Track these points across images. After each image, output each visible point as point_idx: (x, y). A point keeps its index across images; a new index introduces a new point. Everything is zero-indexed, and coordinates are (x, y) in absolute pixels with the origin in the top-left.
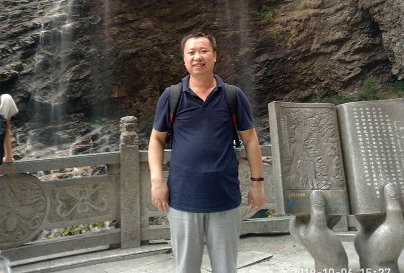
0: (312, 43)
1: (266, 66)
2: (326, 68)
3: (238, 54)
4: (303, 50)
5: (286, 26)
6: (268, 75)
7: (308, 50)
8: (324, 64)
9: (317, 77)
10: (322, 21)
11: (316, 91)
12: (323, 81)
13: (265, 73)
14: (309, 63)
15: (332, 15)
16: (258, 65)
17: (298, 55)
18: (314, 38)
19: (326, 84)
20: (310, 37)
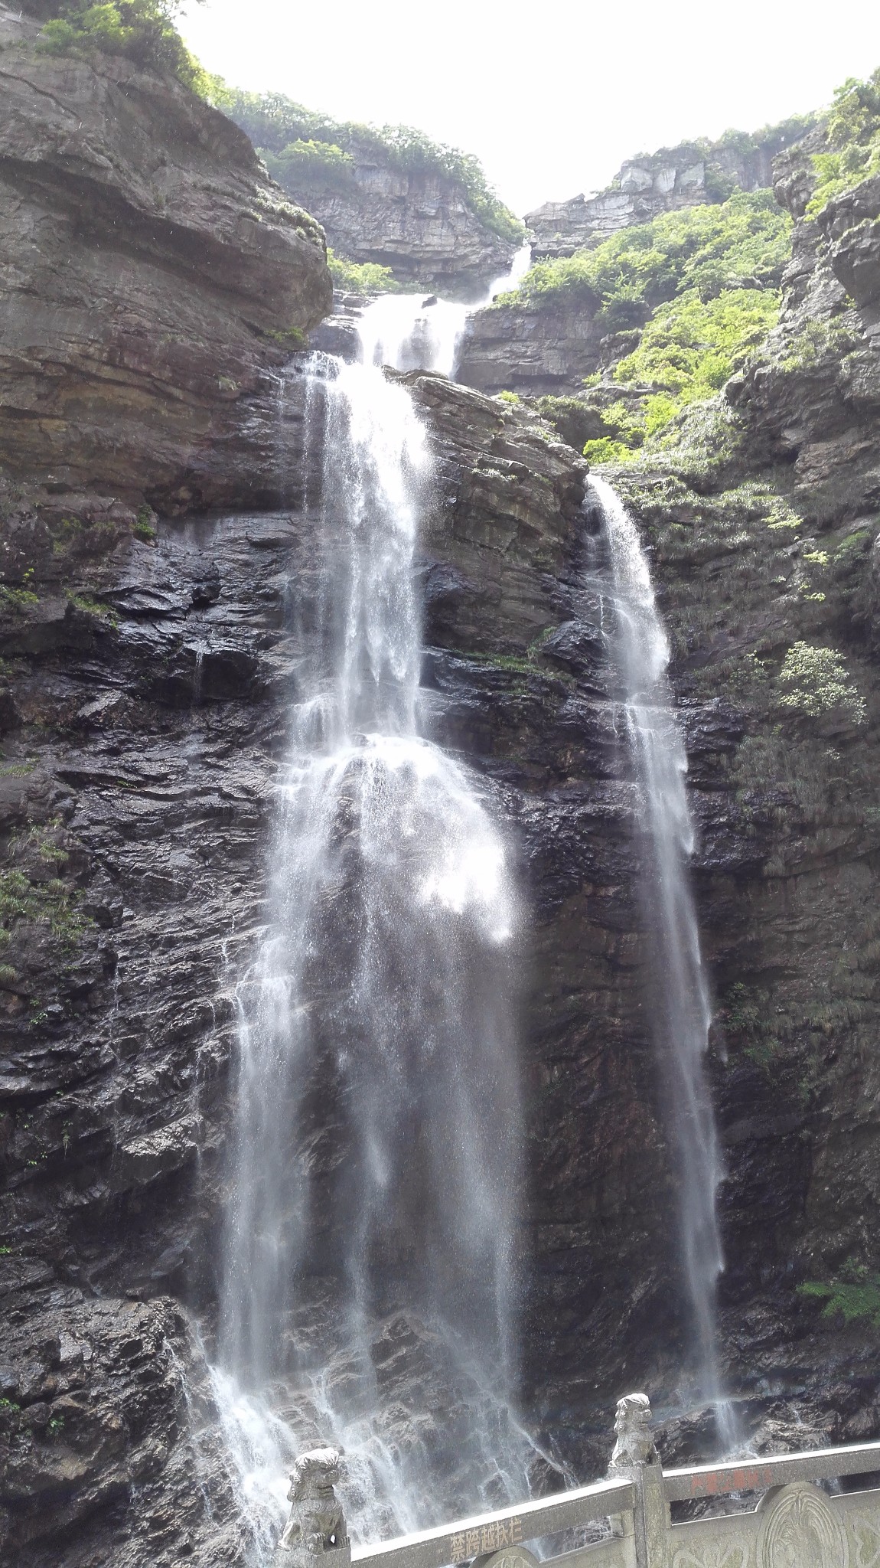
0: (857, 1097)
1: (750, 1157)
4: (837, 1115)
5: (792, 1042)
6: (755, 1182)
14: (847, 1154)
20: (853, 1079)
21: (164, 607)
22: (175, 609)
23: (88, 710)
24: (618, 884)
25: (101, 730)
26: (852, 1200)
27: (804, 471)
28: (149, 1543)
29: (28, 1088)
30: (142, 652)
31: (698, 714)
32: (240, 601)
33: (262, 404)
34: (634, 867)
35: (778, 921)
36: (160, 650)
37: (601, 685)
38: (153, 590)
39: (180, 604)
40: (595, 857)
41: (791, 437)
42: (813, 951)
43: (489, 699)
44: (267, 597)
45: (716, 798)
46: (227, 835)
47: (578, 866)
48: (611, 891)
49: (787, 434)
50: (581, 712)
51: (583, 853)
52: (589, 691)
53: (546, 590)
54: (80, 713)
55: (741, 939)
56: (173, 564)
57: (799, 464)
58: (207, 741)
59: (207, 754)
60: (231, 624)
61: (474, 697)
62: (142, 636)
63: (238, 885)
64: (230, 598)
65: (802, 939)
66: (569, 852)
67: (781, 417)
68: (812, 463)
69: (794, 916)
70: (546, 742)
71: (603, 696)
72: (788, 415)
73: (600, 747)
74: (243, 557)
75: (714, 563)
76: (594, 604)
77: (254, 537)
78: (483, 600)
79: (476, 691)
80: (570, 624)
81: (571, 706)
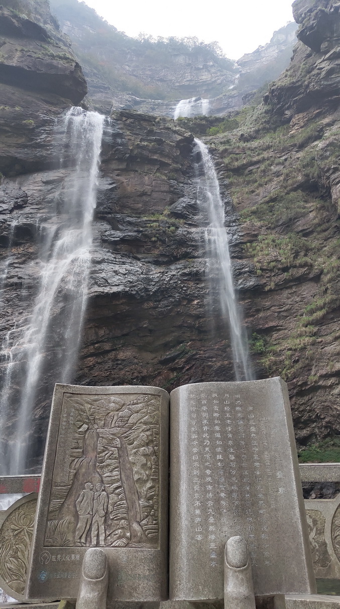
0: (309, 375)
2: (326, 404)
4: (299, 383)
5: (279, 355)
7: (305, 384)
8: (324, 399)
9: (317, 415)
10: (319, 350)
11: (317, 430)
12: (324, 418)
14: (306, 398)
15: (330, 343)
17: (294, 389)
18: (311, 369)
19: (327, 422)
20: (307, 368)
22: (5, 210)
24: (198, 299)
26: (310, 417)
27: (293, 126)
31: (238, 229)
32: (37, 205)
33: (47, 129)
34: (206, 292)
35: (273, 308)
37: (196, 222)
39: (8, 208)
40: (187, 290)
41: (288, 113)
42: (290, 319)
43: (141, 231)
44: (49, 202)
45: (244, 262)
46: (19, 293)
47: (179, 293)
48: (196, 302)
49: (286, 112)
50: (184, 233)
51: (182, 288)
52: (190, 225)
53: (172, 187)
55: (256, 316)
56: (7, 194)
57: (291, 123)
58: (17, 258)
59: (14, 263)
60: (31, 213)
61: (135, 231)
63: (21, 311)
64: (32, 204)
65: (285, 314)
66: (175, 288)
67: (283, 106)
68: (297, 122)
69: (280, 306)
70: (168, 246)
71: (196, 226)
72: (285, 105)
73: (193, 246)
74: (39, 188)
75: (251, 168)
76: (195, 190)
77: (44, 180)
78: (144, 194)
79: (136, 229)
80: (182, 199)
81: (180, 231)
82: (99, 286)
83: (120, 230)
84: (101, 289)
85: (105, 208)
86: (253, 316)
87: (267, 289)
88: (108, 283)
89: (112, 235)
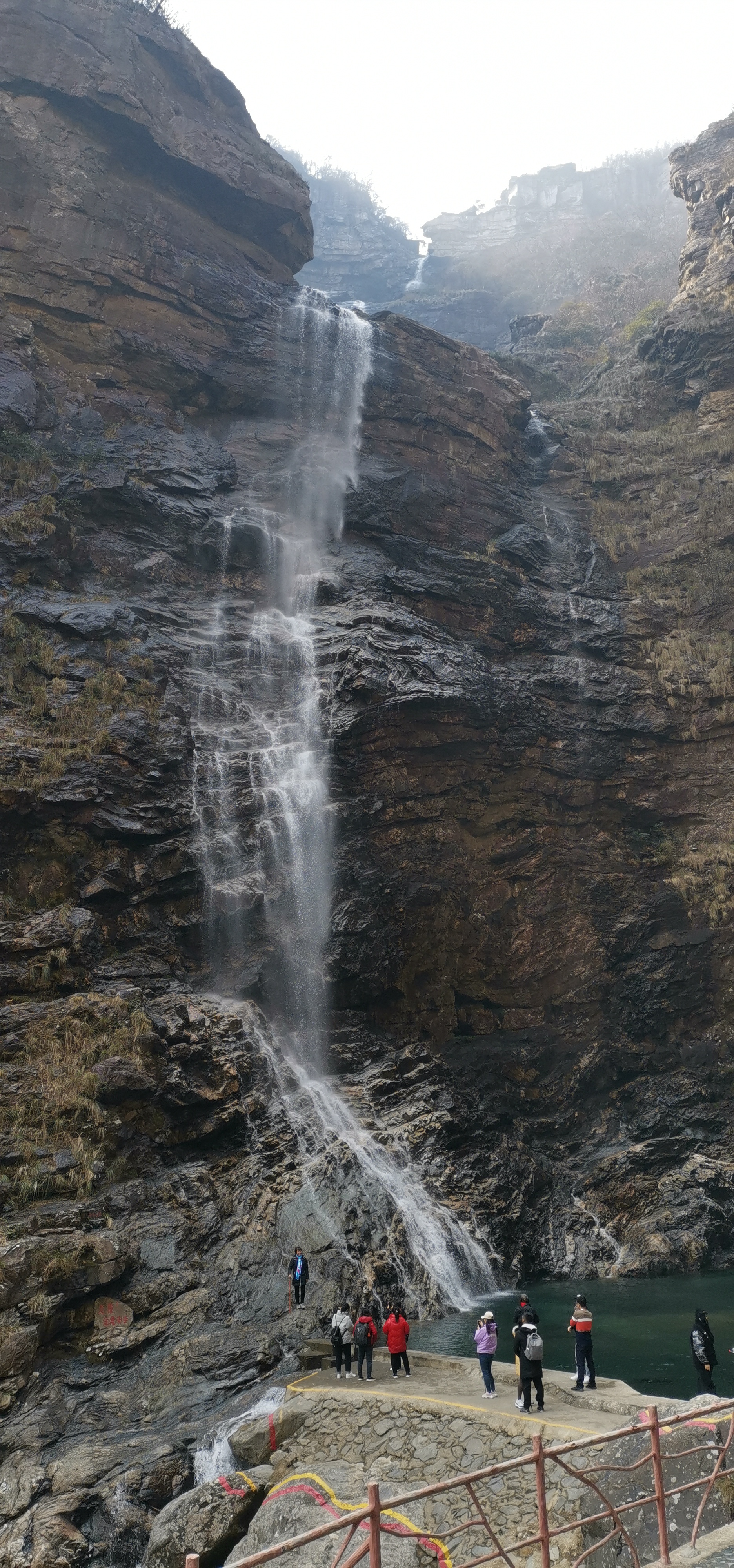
1: (672, 960)
3: (613, 926)
5: (704, 873)
6: (675, 979)
13: (672, 975)
16: (656, 955)
21: (197, 487)
22: (205, 490)
23: (141, 565)
24: (566, 739)
25: (151, 582)
27: (705, 414)
28: (265, 1158)
29: (141, 830)
30: (181, 521)
33: (266, 326)
35: (691, 777)
36: (195, 521)
37: (547, 579)
38: (187, 472)
39: (208, 486)
40: (547, 716)
41: (694, 386)
42: (719, 803)
43: (459, 581)
45: (642, 675)
47: (535, 721)
48: (560, 744)
49: (690, 383)
50: (533, 599)
51: (539, 711)
52: (538, 582)
53: (501, 498)
54: (136, 567)
56: (200, 454)
57: (701, 408)
61: (448, 579)
62: (181, 509)
64: (246, 486)
65: (711, 791)
66: (528, 709)
67: (685, 369)
68: (714, 408)
69: (704, 774)
70: (505, 620)
71: (547, 586)
72: (691, 367)
73: (549, 627)
74: (253, 453)
75: (634, 487)
76: (539, 513)
77: (262, 438)
78: (451, 502)
79: (449, 575)
80: (519, 528)
81: (525, 593)
82: (421, 680)
83: (423, 571)
84: (426, 688)
85: (382, 519)
86: (658, 787)
87: (685, 735)
88: (435, 676)
89: (408, 578)
